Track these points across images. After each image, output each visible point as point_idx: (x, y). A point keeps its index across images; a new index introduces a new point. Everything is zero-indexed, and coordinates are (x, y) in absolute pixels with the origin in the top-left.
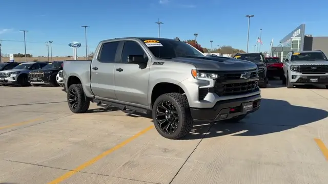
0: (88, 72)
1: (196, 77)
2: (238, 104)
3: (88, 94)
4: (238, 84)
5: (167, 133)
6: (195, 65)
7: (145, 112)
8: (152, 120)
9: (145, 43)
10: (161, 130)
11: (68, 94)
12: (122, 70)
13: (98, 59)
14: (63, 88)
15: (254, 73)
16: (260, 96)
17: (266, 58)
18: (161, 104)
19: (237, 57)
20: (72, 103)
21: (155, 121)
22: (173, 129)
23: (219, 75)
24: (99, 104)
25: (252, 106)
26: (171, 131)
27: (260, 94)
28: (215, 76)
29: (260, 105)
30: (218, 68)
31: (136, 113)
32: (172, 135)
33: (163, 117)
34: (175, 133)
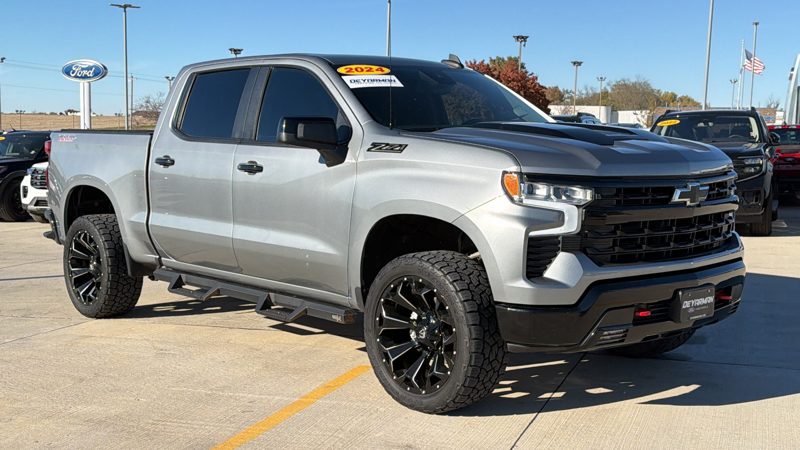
0: (137, 173)
1: (516, 197)
2: (663, 292)
3: (136, 250)
4: (666, 225)
5: (414, 390)
6: (516, 155)
7: (337, 318)
8: (363, 345)
9: (340, 75)
10: (392, 381)
11: (68, 251)
12: (260, 169)
13: (175, 128)
14: (48, 228)
15: (723, 185)
16: (743, 267)
17: (771, 129)
18: (395, 289)
19: (665, 124)
20: (79, 282)
21: (375, 351)
22: (435, 379)
23: (597, 191)
24: (177, 286)
25: (711, 299)
26: (428, 383)
27: (740, 259)
28: (583, 195)
29: (739, 297)
30: (594, 168)
31: (305, 319)
32: (433, 400)
33: (401, 336)
34: (444, 393)
